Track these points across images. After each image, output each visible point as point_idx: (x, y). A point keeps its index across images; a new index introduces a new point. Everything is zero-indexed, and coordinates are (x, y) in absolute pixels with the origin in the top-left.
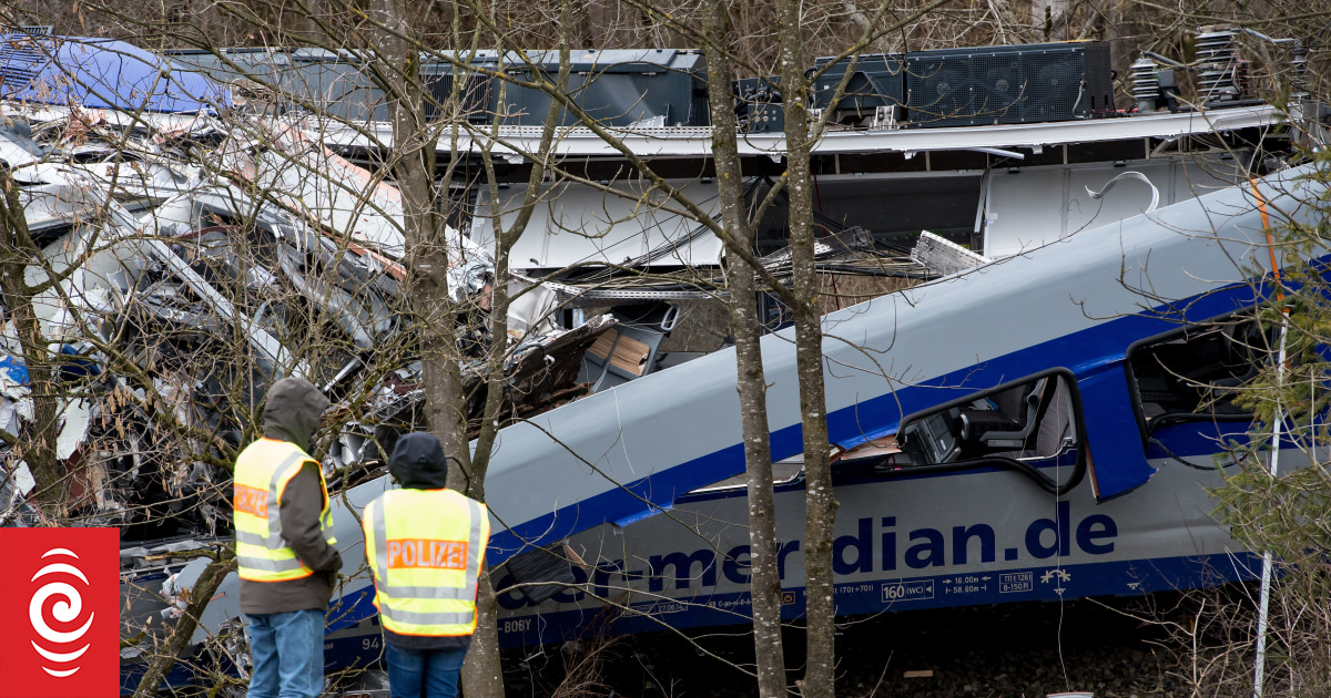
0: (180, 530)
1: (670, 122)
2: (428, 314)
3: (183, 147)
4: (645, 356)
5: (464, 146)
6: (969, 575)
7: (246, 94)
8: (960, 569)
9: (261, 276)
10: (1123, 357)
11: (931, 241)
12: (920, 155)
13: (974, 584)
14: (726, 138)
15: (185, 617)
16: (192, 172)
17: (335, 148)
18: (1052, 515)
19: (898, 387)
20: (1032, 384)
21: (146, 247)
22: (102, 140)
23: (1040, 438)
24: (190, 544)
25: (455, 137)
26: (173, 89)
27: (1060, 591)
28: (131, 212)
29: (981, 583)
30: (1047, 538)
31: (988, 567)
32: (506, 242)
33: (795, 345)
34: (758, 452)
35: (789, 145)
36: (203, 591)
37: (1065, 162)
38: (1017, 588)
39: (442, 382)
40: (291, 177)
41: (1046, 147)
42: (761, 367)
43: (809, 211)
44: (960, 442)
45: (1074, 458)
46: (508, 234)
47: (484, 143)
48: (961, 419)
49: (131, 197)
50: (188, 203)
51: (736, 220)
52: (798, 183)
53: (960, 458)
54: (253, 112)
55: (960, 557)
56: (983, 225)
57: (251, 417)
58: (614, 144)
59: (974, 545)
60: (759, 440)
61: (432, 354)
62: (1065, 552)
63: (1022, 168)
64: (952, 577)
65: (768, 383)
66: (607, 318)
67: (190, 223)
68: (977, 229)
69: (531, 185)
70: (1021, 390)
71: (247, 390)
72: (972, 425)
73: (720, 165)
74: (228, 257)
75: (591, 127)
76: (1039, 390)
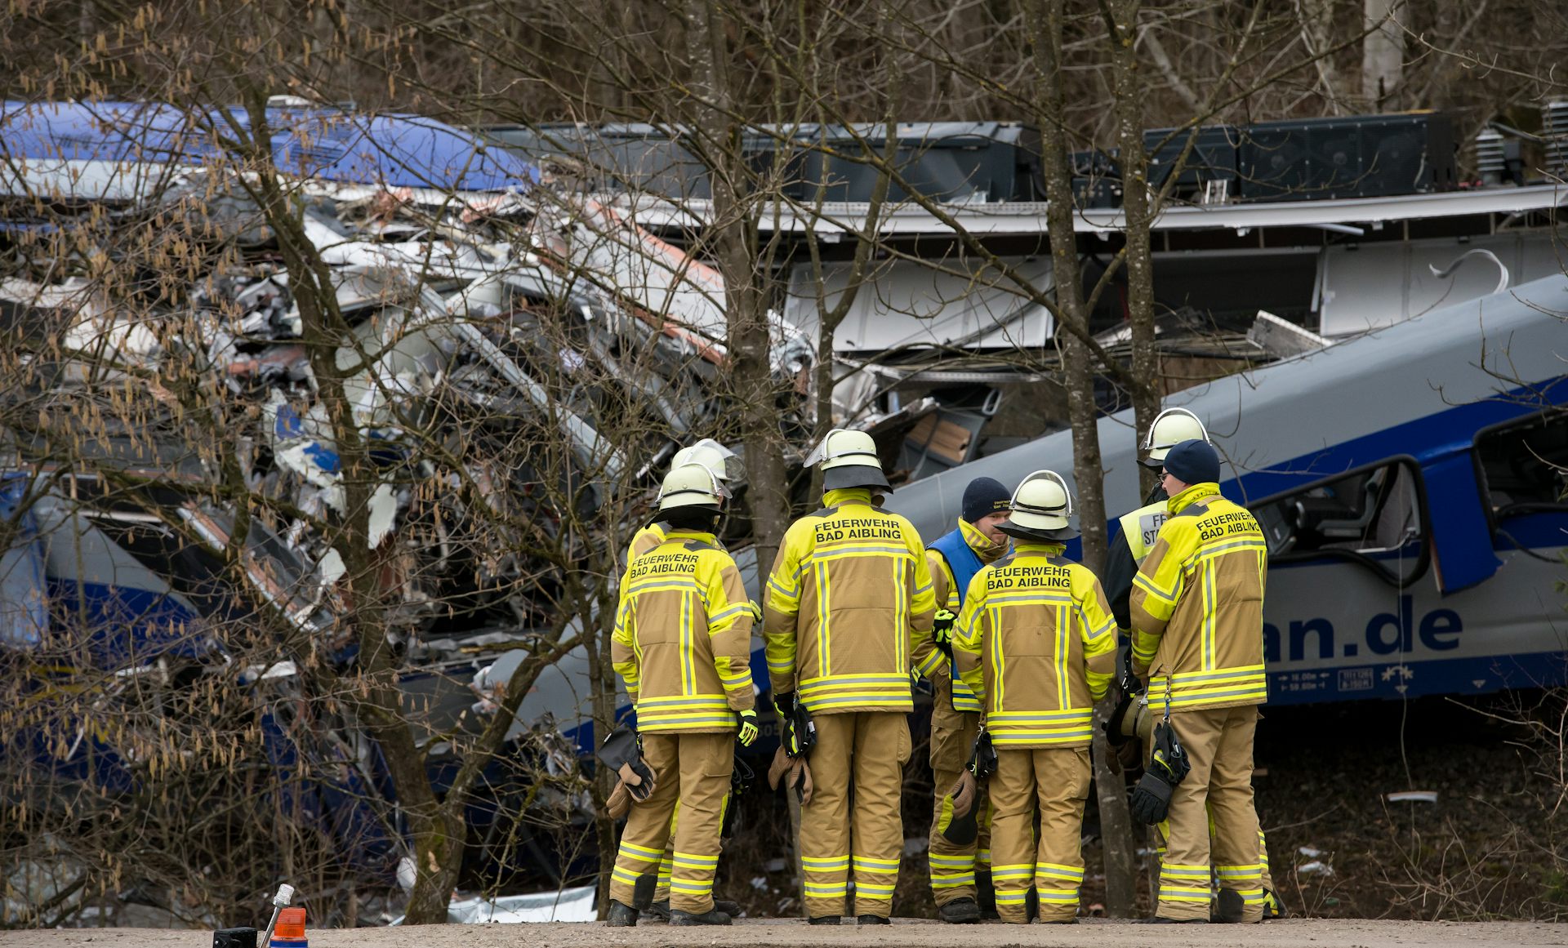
0: (488, 622)
1: (992, 198)
2: (748, 395)
3: (491, 226)
4: (965, 441)
5: (786, 224)
6: (1307, 671)
7: (556, 170)
8: (1297, 665)
9: (571, 360)
10: (1469, 445)
11: (1268, 322)
12: (1254, 231)
13: (1312, 681)
14: (1062, 213)
15: (501, 711)
16: (500, 250)
17: (647, 227)
18: (1393, 609)
19: (1242, 472)
20: (1371, 472)
21: (455, 329)
22: (408, 220)
23: (1380, 527)
24: (498, 637)
25: (778, 215)
26: (489, 166)
27: (1402, 689)
28: (439, 292)
29: (1318, 680)
30: (1389, 634)
31: (1327, 663)
32: (830, 324)
33: (1134, 431)
34: (1096, 541)
35: (1128, 220)
36: (519, 684)
37: (1406, 237)
38: (1357, 685)
39: (765, 468)
40: (602, 256)
41: (1386, 223)
42: (1097, 451)
43: (1149, 290)
44: (1296, 532)
45: (1418, 550)
46: (833, 314)
47: (808, 220)
48: (1296, 508)
49: (439, 278)
50: (497, 285)
51: (1072, 298)
52: (1138, 260)
53: (1295, 548)
54: (563, 190)
55: (1297, 653)
56: (1320, 303)
57: (569, 505)
58: (946, 220)
59: (1312, 640)
60: (1095, 529)
61: (754, 438)
62: (1408, 648)
63: (1361, 245)
64: (1289, 674)
65: (1105, 468)
66: (927, 402)
67: (500, 306)
68: (1314, 308)
69: (856, 264)
70: (1359, 478)
71: (564, 476)
72: (1308, 513)
73: (1056, 242)
74: (538, 338)
75: (921, 203)
76: (1379, 476)
